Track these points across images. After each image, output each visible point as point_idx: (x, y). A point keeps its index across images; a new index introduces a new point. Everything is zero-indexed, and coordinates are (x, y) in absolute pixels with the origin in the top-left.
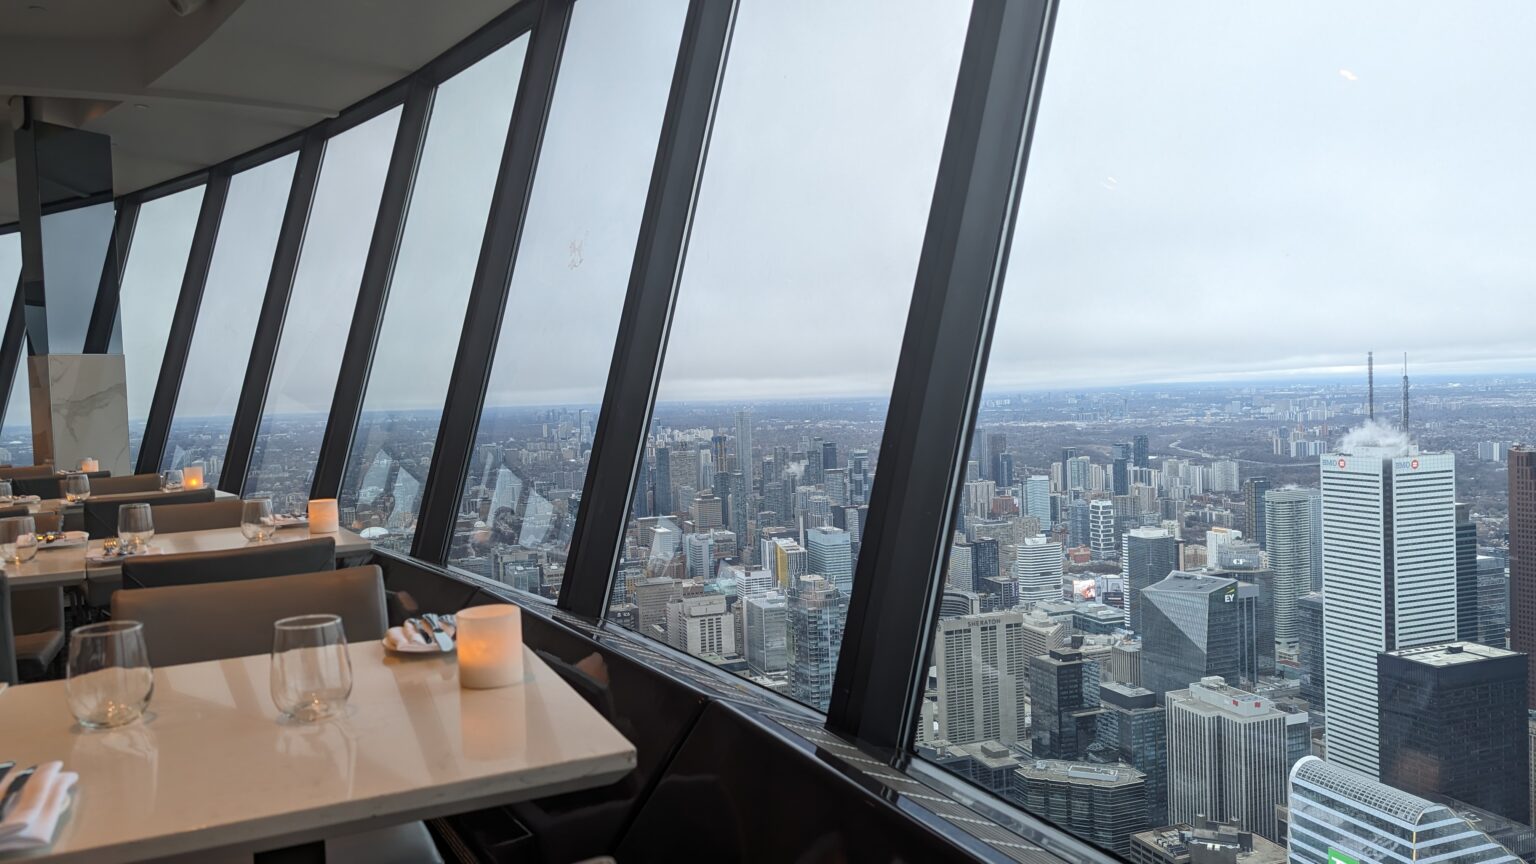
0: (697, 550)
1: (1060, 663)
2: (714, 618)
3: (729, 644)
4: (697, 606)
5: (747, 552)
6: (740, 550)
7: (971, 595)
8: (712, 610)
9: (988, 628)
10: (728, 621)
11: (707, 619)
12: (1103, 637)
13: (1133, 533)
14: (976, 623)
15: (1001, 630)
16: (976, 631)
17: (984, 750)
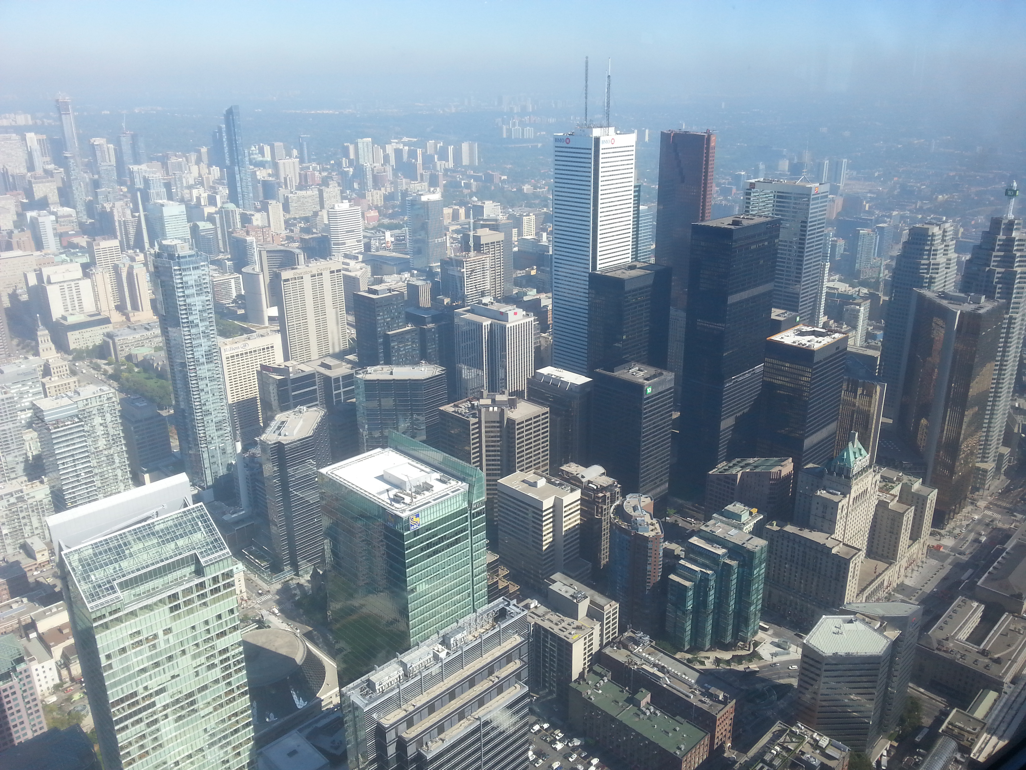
2: (73, 283)
3: (89, 304)
4: (54, 274)
8: (68, 276)
10: (86, 285)
11: (65, 284)
16: (307, 278)
17: (323, 365)
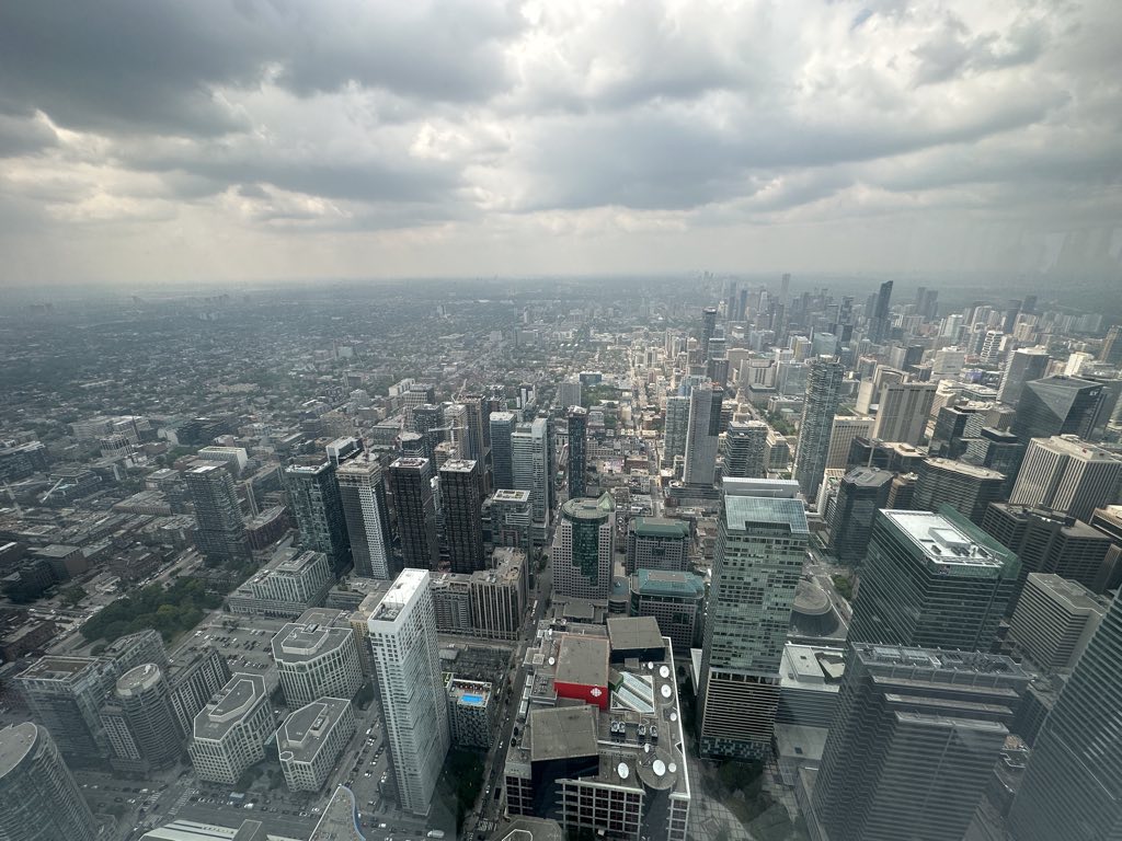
0: (756, 338)
1: (960, 413)
2: (763, 369)
3: (768, 380)
4: (755, 363)
5: (780, 340)
6: (776, 340)
7: (903, 373)
8: (762, 365)
9: (915, 390)
10: (770, 370)
11: (759, 369)
12: (980, 404)
13: (1020, 350)
14: (908, 387)
15: (923, 392)
16: (907, 392)
17: (900, 447)
